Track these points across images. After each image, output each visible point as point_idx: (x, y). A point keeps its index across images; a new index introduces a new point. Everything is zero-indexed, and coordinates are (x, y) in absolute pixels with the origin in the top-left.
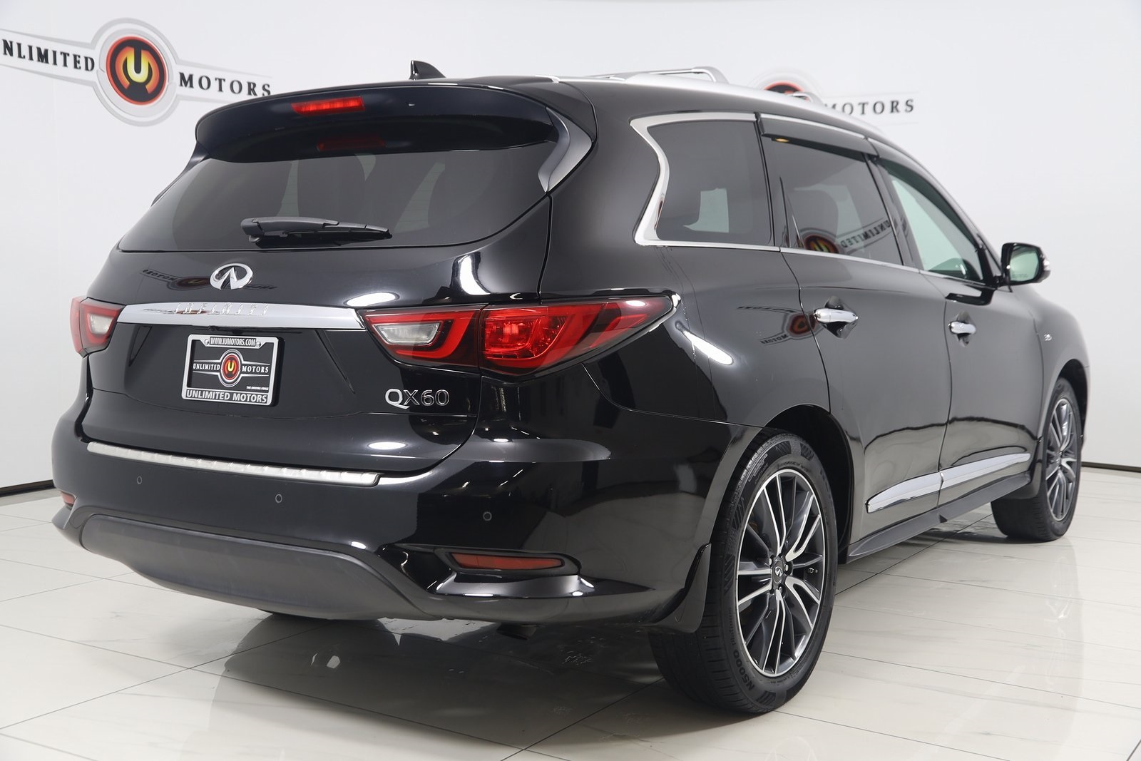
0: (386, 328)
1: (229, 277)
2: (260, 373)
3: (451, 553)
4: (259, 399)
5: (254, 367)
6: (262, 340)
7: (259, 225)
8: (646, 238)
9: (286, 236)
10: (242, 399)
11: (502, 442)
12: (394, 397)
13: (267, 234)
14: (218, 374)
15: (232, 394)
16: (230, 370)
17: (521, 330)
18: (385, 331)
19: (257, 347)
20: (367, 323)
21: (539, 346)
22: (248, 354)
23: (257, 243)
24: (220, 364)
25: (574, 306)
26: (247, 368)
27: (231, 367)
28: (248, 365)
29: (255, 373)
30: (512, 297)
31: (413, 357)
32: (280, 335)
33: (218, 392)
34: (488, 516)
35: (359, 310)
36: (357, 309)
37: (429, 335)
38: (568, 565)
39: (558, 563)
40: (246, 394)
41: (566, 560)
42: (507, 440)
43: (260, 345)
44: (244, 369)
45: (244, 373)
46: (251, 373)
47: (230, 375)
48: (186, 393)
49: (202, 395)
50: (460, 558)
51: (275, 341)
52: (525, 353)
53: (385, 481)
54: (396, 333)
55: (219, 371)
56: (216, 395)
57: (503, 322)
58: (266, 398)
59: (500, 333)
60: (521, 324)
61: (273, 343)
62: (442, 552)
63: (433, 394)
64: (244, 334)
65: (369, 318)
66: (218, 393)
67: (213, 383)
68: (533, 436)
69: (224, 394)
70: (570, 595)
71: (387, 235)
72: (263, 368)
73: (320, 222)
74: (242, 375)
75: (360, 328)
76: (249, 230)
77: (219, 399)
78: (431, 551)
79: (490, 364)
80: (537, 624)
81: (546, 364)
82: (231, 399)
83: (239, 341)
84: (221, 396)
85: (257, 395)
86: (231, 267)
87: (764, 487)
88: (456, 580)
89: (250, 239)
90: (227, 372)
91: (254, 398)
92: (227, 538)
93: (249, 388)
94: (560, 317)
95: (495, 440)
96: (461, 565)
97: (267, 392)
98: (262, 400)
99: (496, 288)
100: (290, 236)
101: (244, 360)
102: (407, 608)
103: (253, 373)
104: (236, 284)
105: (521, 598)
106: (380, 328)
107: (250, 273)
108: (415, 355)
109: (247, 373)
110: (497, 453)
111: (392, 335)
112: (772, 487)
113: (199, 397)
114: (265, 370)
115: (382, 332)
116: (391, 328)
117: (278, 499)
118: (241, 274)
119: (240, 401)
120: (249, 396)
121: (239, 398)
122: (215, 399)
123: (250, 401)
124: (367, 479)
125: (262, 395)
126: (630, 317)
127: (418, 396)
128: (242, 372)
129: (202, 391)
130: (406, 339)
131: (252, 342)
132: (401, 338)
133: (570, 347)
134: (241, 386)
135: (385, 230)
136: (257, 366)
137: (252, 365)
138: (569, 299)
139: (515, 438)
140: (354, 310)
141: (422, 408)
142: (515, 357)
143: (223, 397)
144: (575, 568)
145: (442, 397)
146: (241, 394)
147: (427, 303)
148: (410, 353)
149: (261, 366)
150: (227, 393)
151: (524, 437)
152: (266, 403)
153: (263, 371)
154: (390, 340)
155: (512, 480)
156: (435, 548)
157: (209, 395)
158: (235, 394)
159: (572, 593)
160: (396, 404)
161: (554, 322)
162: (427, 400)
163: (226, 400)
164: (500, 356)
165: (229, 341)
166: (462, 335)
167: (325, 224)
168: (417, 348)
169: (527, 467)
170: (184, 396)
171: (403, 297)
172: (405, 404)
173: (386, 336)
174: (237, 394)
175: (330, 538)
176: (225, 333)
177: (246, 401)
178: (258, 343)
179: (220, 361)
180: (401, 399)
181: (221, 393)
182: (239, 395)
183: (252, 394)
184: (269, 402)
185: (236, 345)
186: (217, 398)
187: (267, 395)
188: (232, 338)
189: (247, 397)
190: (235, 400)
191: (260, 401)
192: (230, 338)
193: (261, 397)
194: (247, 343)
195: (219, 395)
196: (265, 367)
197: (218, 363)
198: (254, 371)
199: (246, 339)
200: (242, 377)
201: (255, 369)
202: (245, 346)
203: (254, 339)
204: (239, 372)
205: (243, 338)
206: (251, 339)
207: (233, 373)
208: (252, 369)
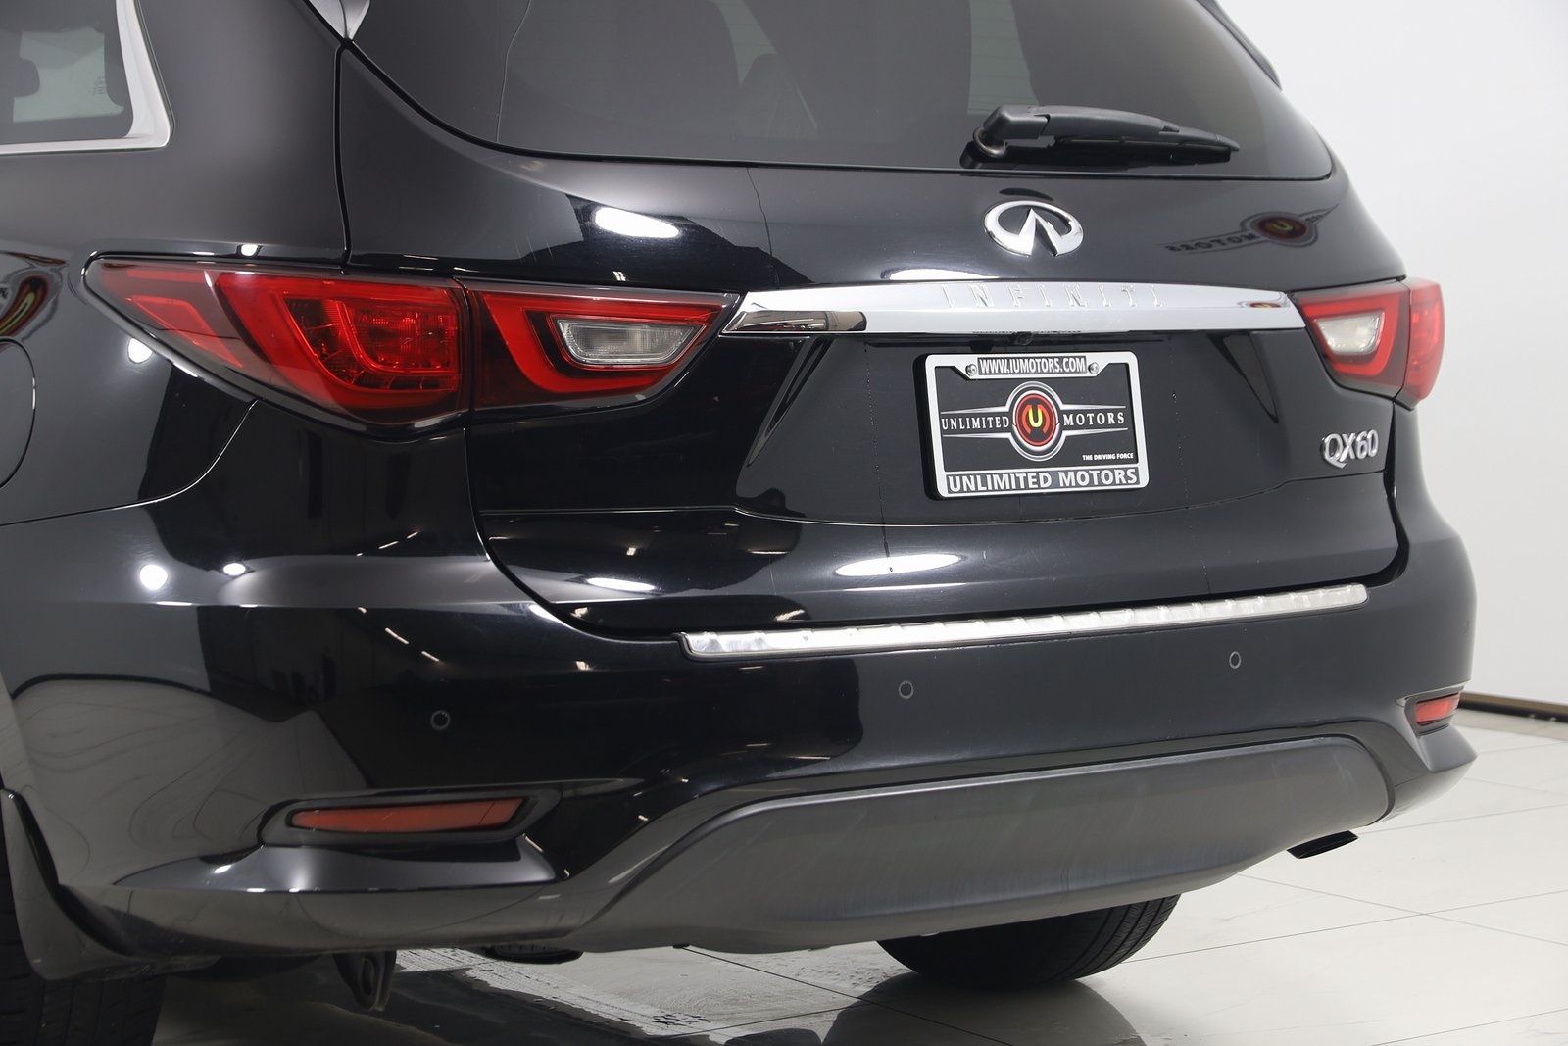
2: (1107, 426)
4: (1120, 476)
5: (1090, 415)
6: (1100, 360)
10: (1081, 483)
14: (1008, 436)
15: (1053, 475)
16: (1036, 425)
22: (1070, 389)
24: (1009, 414)
26: (1073, 420)
27: (1036, 420)
28: (1075, 412)
29: (1096, 426)
33: (1021, 473)
40: (1087, 471)
43: (1097, 369)
44: (1068, 420)
45: (1069, 428)
46: (1086, 426)
47: (1037, 436)
48: (945, 483)
49: (984, 484)
51: (1129, 358)
55: (1010, 430)
56: (1017, 480)
58: (1136, 473)
61: (1127, 365)
66: (1021, 477)
67: (1002, 456)
69: (1037, 477)
72: (1111, 415)
74: (1066, 434)
77: (1027, 488)
82: (1056, 484)
83: (1049, 365)
84: (1030, 481)
85: (1112, 470)
86: (1027, 208)
90: (1029, 431)
93: (1089, 458)
97: (1137, 460)
98: (1127, 478)
101: (1065, 403)
109: (1076, 427)
113: (980, 488)
114: (1116, 418)
117: (1234, 661)
119: (1078, 486)
120: (1095, 473)
121: (1073, 479)
122: (1018, 488)
123: (1101, 484)
125: (1125, 470)
128: (1064, 428)
129: (984, 477)
131: (1080, 364)
134: (1072, 454)
136: (1096, 412)
137: (1084, 412)
143: (1038, 483)
146: (1076, 472)
149: (1105, 412)
150: (1044, 473)
152: (1138, 483)
153: (1111, 421)
157: (1001, 482)
158: (1062, 475)
163: (1046, 487)
165: (1022, 365)
170: (943, 491)
174: (1066, 472)
176: (1002, 349)
177: (1091, 484)
178: (1092, 366)
179: (1006, 409)
180: (1339, 452)
181: (1030, 476)
182: (1071, 474)
183: (1101, 470)
184: (1144, 481)
185: (1042, 372)
186: (1022, 486)
187: (1136, 469)
188: (1029, 358)
189: (1091, 476)
190: (1065, 487)
191: (1124, 482)
192: (1024, 358)
193: (1123, 472)
194: (1068, 367)
195: (1026, 479)
196: (1115, 412)
197: (1001, 414)
198: (1091, 423)
199: (1061, 358)
200: (1067, 437)
201: (1094, 419)
202: (1064, 372)
203: (1080, 357)
204: (1058, 427)
205: (1053, 358)
206: (1074, 357)
207: (1045, 430)
208: (1087, 419)
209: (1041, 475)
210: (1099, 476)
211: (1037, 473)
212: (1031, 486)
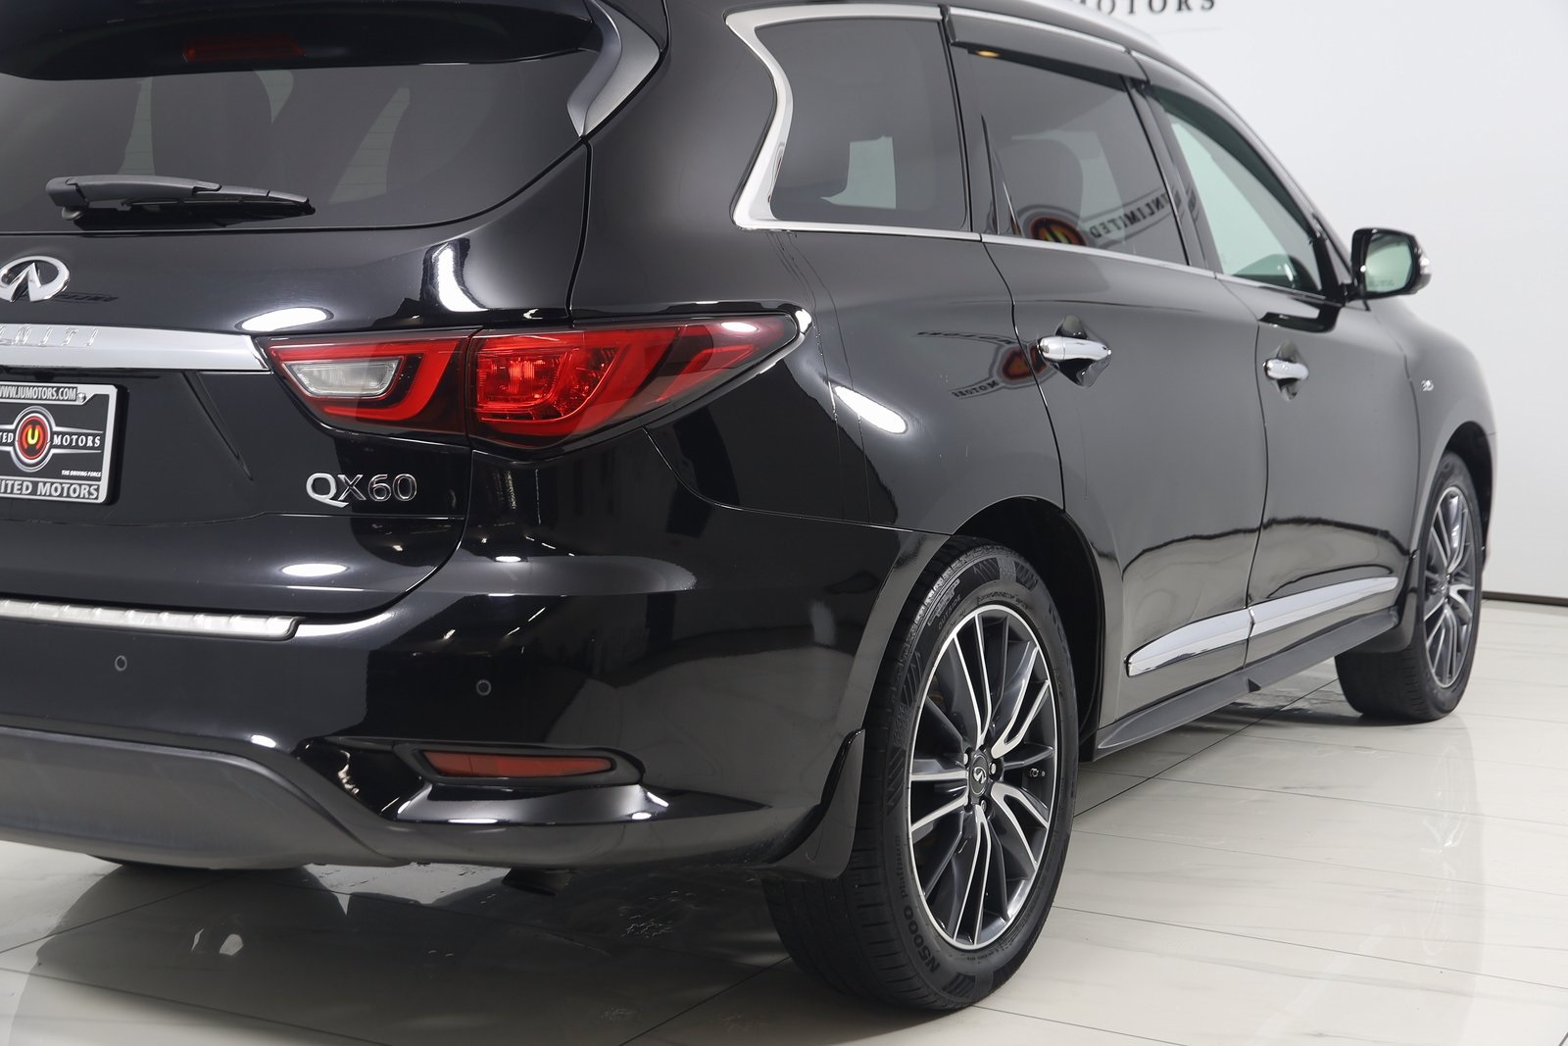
0: (306, 369)
1: (26, 280)
2: (85, 447)
3: (422, 752)
4: (84, 491)
5: (75, 437)
6: (88, 391)
7: (79, 190)
8: (752, 215)
9: (128, 208)
10: (53, 493)
11: (509, 562)
12: (321, 487)
13: (94, 205)
14: (9, 449)
15: (35, 484)
16: (32, 442)
17: (539, 371)
18: (305, 374)
19: (80, 402)
20: (272, 360)
21: (569, 398)
22: (64, 414)
23: (77, 222)
24: (14, 431)
25: (627, 331)
26: (61, 439)
27: (33, 438)
28: (63, 434)
29: (77, 447)
30: (527, 315)
31: (358, 419)
32: (120, 382)
33: (10, 480)
34: (484, 687)
35: (259, 339)
36: (254, 336)
37: (381, 380)
38: (623, 769)
39: (606, 765)
40: (61, 484)
41: (619, 761)
42: (519, 559)
43: (85, 398)
44: (57, 440)
45: (56, 447)
46: (69, 446)
47: (31, 451)
50: (439, 760)
51: (111, 391)
52: (546, 411)
53: (307, 631)
54: (324, 377)
55: (12, 444)
56: (6, 485)
57: (508, 358)
58: (97, 490)
59: (504, 377)
60: (540, 362)
61: (108, 395)
62: (406, 750)
63: (389, 481)
64: (55, 379)
65: (276, 351)
66: (10, 483)
68: (562, 551)
69: (22, 485)
70: (629, 818)
71: (306, 209)
72: (90, 438)
73: (188, 184)
74: (53, 451)
75: (261, 368)
76: (61, 199)
77: (12, 492)
78: (389, 748)
79: (486, 429)
80: (572, 869)
81: (583, 428)
82: (34, 492)
83: (47, 392)
84: (16, 487)
85: (80, 485)
86: (30, 262)
87: (954, 635)
88: (431, 797)
89: (64, 214)
90: (26, 447)
91: (75, 491)
92: (30, 734)
93: (65, 473)
94: (604, 349)
95: (498, 559)
96: (439, 772)
97: (99, 479)
98: (90, 493)
99: (494, 299)
100: (133, 207)
101: (57, 425)
102: (347, 846)
103: (74, 448)
104: (39, 291)
105: (544, 825)
106: (295, 368)
107: (64, 274)
108: (359, 415)
109: (61, 446)
110: (503, 580)
111: (317, 381)
112: (967, 635)
115: (300, 375)
116: (315, 369)
117: (120, 664)
118: (48, 275)
119: (50, 495)
120: (66, 486)
121: (49, 490)
122: (6, 492)
123: (68, 496)
124: (275, 627)
125: (90, 486)
126: (725, 349)
127: (363, 485)
128: (52, 446)
130: (341, 387)
131: (71, 394)
132: (331, 386)
133: (623, 402)
134: (53, 470)
135: (303, 200)
136: (79, 435)
137: (71, 434)
138: (618, 319)
139: (530, 556)
140: (248, 338)
141: (370, 505)
142: (529, 417)
143: (21, 489)
144: (634, 773)
145: (404, 486)
146: (52, 484)
147: (380, 325)
148: (352, 412)
149: (87, 435)
150: (28, 482)
151: (547, 552)
152: (97, 498)
153: (90, 444)
154: (312, 389)
155: (526, 626)
156: (394, 744)
158: (41, 485)
159: (631, 815)
160: (325, 499)
161: (597, 357)
162: (379, 492)
163: (25, 495)
164: (503, 416)
165: (29, 392)
166: (438, 380)
167: (196, 189)
168: (363, 403)
169: (552, 603)
171: (338, 316)
172: (342, 498)
173: (306, 382)
174: (45, 483)
175: (211, 730)
176: (22, 377)
177: (61, 495)
178: (81, 396)
179: (12, 427)
180: (333, 491)
181: (16, 483)
182: (48, 485)
183: (72, 484)
184: (102, 497)
185: (41, 399)
186: (9, 491)
187: (99, 486)
188: (34, 387)
189: (63, 489)
190: (40, 495)
191: (87, 496)
192: (30, 387)
193: (87, 488)
194: (62, 395)
195: (13, 485)
196: (95, 436)
197: (9, 431)
198: (74, 444)
199: (59, 388)
200: (54, 455)
201: (77, 440)
202: (59, 400)
203: (73, 388)
204: (48, 445)
205: (53, 387)
206: (69, 388)
207: (38, 447)
208: (71, 440)
209: (25, 484)
210: (69, 489)
211: (23, 481)
212: (15, 491)
